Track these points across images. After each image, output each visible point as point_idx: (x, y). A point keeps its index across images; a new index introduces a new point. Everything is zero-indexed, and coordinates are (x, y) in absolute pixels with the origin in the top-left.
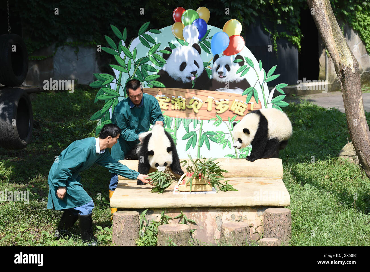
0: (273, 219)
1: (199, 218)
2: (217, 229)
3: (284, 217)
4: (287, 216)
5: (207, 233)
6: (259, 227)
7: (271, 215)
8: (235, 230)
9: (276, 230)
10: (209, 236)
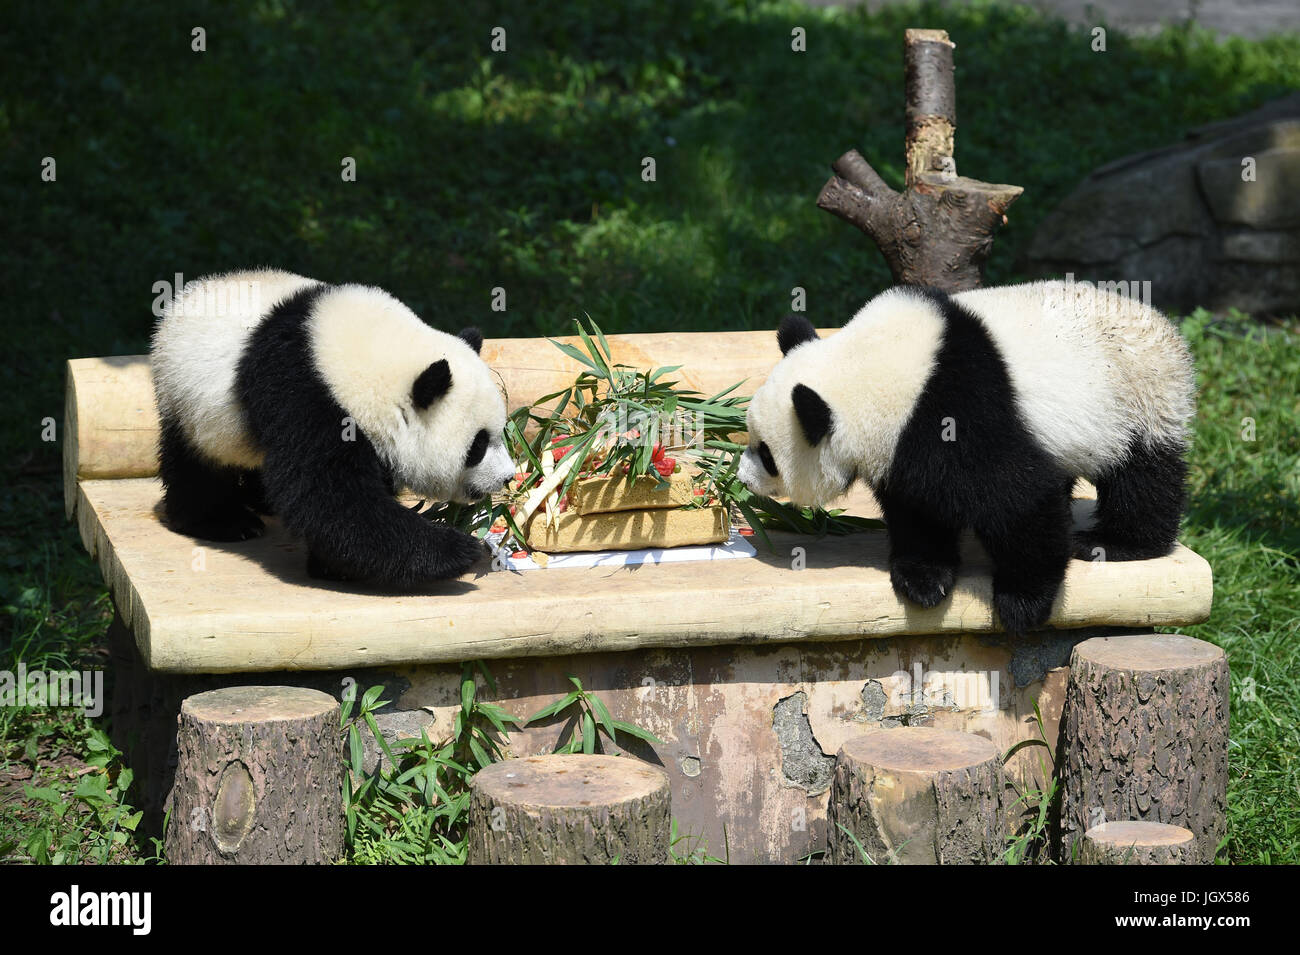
0: (1141, 707)
1: (678, 714)
2: (778, 772)
3: (1202, 695)
4: (1216, 685)
5: (719, 797)
6: (1022, 751)
7: (1127, 684)
8: (938, 785)
9: (1154, 773)
10: (732, 817)
